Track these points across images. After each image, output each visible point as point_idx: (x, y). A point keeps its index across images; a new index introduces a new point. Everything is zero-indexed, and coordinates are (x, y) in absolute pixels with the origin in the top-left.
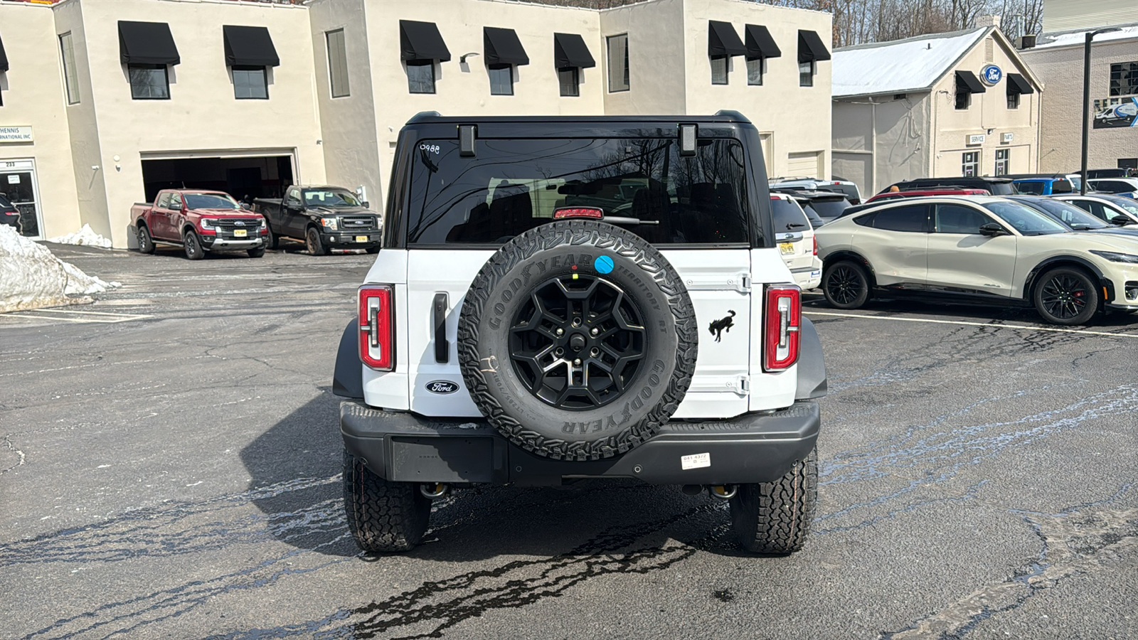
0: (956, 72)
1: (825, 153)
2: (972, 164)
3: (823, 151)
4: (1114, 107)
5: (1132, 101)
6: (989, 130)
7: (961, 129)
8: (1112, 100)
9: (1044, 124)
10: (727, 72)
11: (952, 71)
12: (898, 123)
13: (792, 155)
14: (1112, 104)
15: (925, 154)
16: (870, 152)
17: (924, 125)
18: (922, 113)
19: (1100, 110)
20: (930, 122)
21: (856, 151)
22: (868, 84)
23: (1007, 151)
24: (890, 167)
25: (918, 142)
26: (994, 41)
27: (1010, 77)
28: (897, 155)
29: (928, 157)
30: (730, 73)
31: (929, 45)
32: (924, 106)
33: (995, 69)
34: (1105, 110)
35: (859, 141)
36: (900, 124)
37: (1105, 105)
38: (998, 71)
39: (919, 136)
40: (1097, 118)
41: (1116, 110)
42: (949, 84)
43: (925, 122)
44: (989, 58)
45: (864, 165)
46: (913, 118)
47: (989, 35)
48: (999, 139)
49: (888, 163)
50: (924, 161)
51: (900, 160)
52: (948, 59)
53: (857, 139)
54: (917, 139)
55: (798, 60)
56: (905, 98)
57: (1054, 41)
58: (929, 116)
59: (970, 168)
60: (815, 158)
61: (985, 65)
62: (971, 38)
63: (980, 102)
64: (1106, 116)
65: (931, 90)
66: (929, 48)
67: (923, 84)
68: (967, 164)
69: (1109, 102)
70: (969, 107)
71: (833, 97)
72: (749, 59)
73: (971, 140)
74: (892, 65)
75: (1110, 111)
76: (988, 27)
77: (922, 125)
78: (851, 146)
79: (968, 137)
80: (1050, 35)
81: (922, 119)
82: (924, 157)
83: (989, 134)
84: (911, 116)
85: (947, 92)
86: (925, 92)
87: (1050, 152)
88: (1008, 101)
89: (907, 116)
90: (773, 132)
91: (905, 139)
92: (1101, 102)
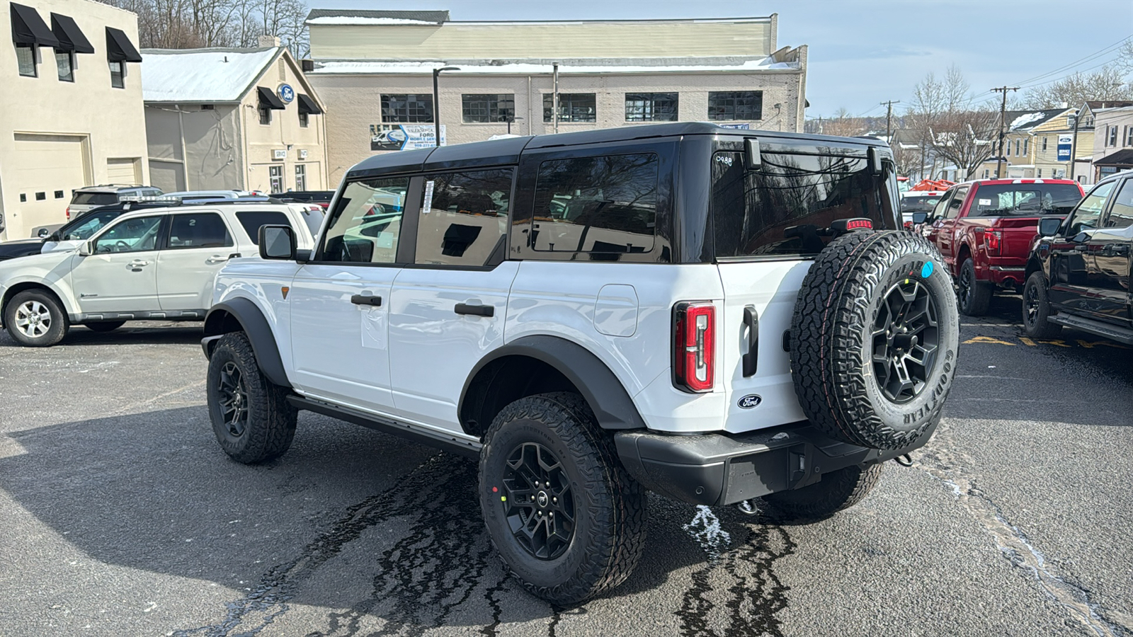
0: (258, 88)
1: (142, 159)
2: (277, 177)
3: (139, 158)
4: (386, 132)
5: (400, 128)
6: (289, 146)
7: (267, 144)
8: (384, 126)
9: (329, 143)
10: (35, 63)
11: (255, 87)
12: (208, 133)
13: (111, 161)
14: (384, 129)
15: (238, 165)
16: (180, 161)
17: (235, 138)
18: (231, 125)
19: (375, 134)
20: (240, 135)
21: (165, 159)
22: (171, 91)
23: (303, 166)
24: (203, 177)
25: (230, 154)
26: (284, 61)
27: (299, 96)
28: (209, 166)
29: (242, 169)
30: (38, 65)
31: (226, 58)
32: (233, 118)
33: (288, 88)
34: (379, 134)
35: (167, 149)
36: (210, 134)
37: (379, 130)
38: (291, 91)
39: (230, 148)
40: (374, 141)
41: (388, 135)
42: (252, 98)
43: (235, 134)
44: (283, 77)
45: (174, 174)
46: (223, 129)
47: (280, 56)
48: (296, 155)
49: (200, 174)
50: (237, 173)
51: (213, 171)
52: (249, 75)
53: (165, 147)
54: (229, 151)
55: (108, 58)
56: (212, 109)
57: (323, 67)
58: (239, 129)
59: (276, 181)
60: (131, 165)
61: (280, 83)
62: (265, 56)
63: (279, 119)
64: (380, 140)
65: (240, 103)
66: (226, 61)
67: (232, 97)
68: (274, 178)
69: (381, 127)
70: (271, 122)
71: (145, 101)
72: (58, 51)
73: (276, 155)
74: (192, 75)
75: (384, 136)
76: (279, 48)
77: (233, 137)
78: (159, 154)
79: (273, 151)
80: (318, 61)
81: (233, 131)
82: (237, 169)
83: (288, 149)
84: (221, 127)
85: (252, 107)
86: (233, 105)
87: (336, 170)
88: (300, 119)
89: (217, 127)
90: (90, 134)
91: (216, 150)
92: (376, 127)
